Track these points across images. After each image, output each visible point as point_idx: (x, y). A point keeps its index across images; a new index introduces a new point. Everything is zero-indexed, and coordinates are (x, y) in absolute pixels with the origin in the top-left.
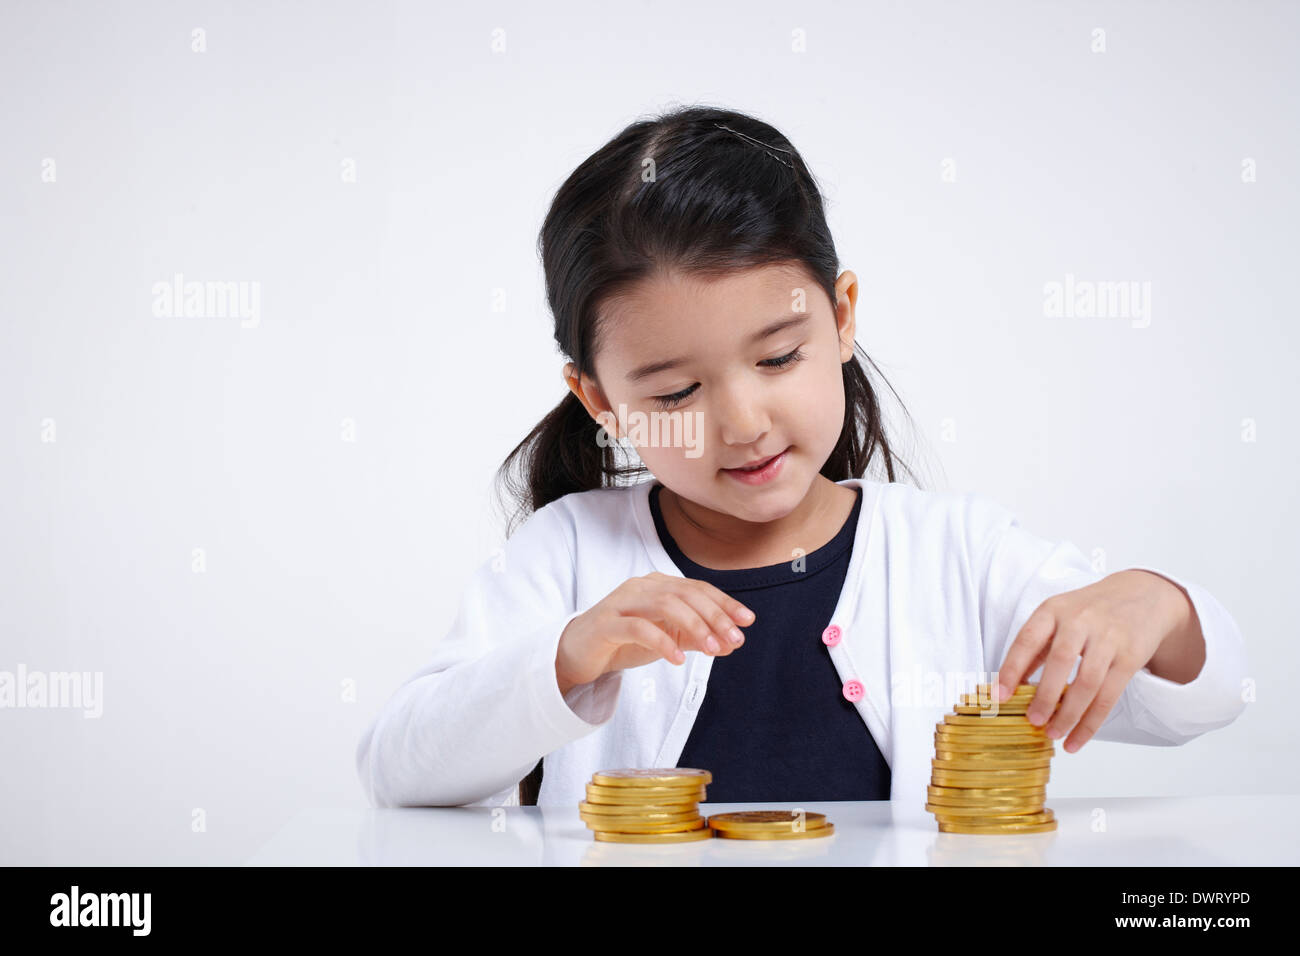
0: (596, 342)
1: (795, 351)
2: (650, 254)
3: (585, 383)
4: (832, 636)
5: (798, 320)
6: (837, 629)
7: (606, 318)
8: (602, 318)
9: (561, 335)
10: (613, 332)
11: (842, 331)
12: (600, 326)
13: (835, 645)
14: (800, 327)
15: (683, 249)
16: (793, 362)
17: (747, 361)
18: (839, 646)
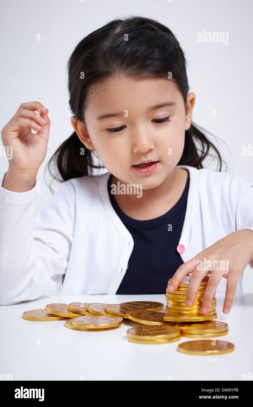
0: (86, 103)
1: (168, 118)
2: (114, 67)
3: (80, 125)
4: (181, 249)
5: (170, 104)
6: (183, 246)
7: (92, 93)
8: (89, 93)
9: (72, 102)
10: (94, 99)
11: (188, 117)
12: (88, 96)
13: (182, 253)
14: (171, 107)
15: (128, 66)
16: (166, 122)
17: (147, 118)
18: (184, 253)
